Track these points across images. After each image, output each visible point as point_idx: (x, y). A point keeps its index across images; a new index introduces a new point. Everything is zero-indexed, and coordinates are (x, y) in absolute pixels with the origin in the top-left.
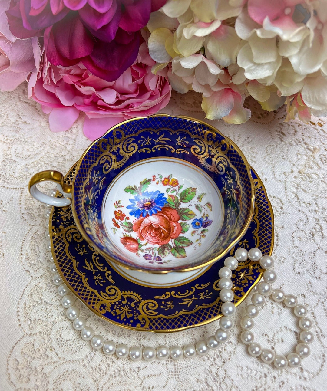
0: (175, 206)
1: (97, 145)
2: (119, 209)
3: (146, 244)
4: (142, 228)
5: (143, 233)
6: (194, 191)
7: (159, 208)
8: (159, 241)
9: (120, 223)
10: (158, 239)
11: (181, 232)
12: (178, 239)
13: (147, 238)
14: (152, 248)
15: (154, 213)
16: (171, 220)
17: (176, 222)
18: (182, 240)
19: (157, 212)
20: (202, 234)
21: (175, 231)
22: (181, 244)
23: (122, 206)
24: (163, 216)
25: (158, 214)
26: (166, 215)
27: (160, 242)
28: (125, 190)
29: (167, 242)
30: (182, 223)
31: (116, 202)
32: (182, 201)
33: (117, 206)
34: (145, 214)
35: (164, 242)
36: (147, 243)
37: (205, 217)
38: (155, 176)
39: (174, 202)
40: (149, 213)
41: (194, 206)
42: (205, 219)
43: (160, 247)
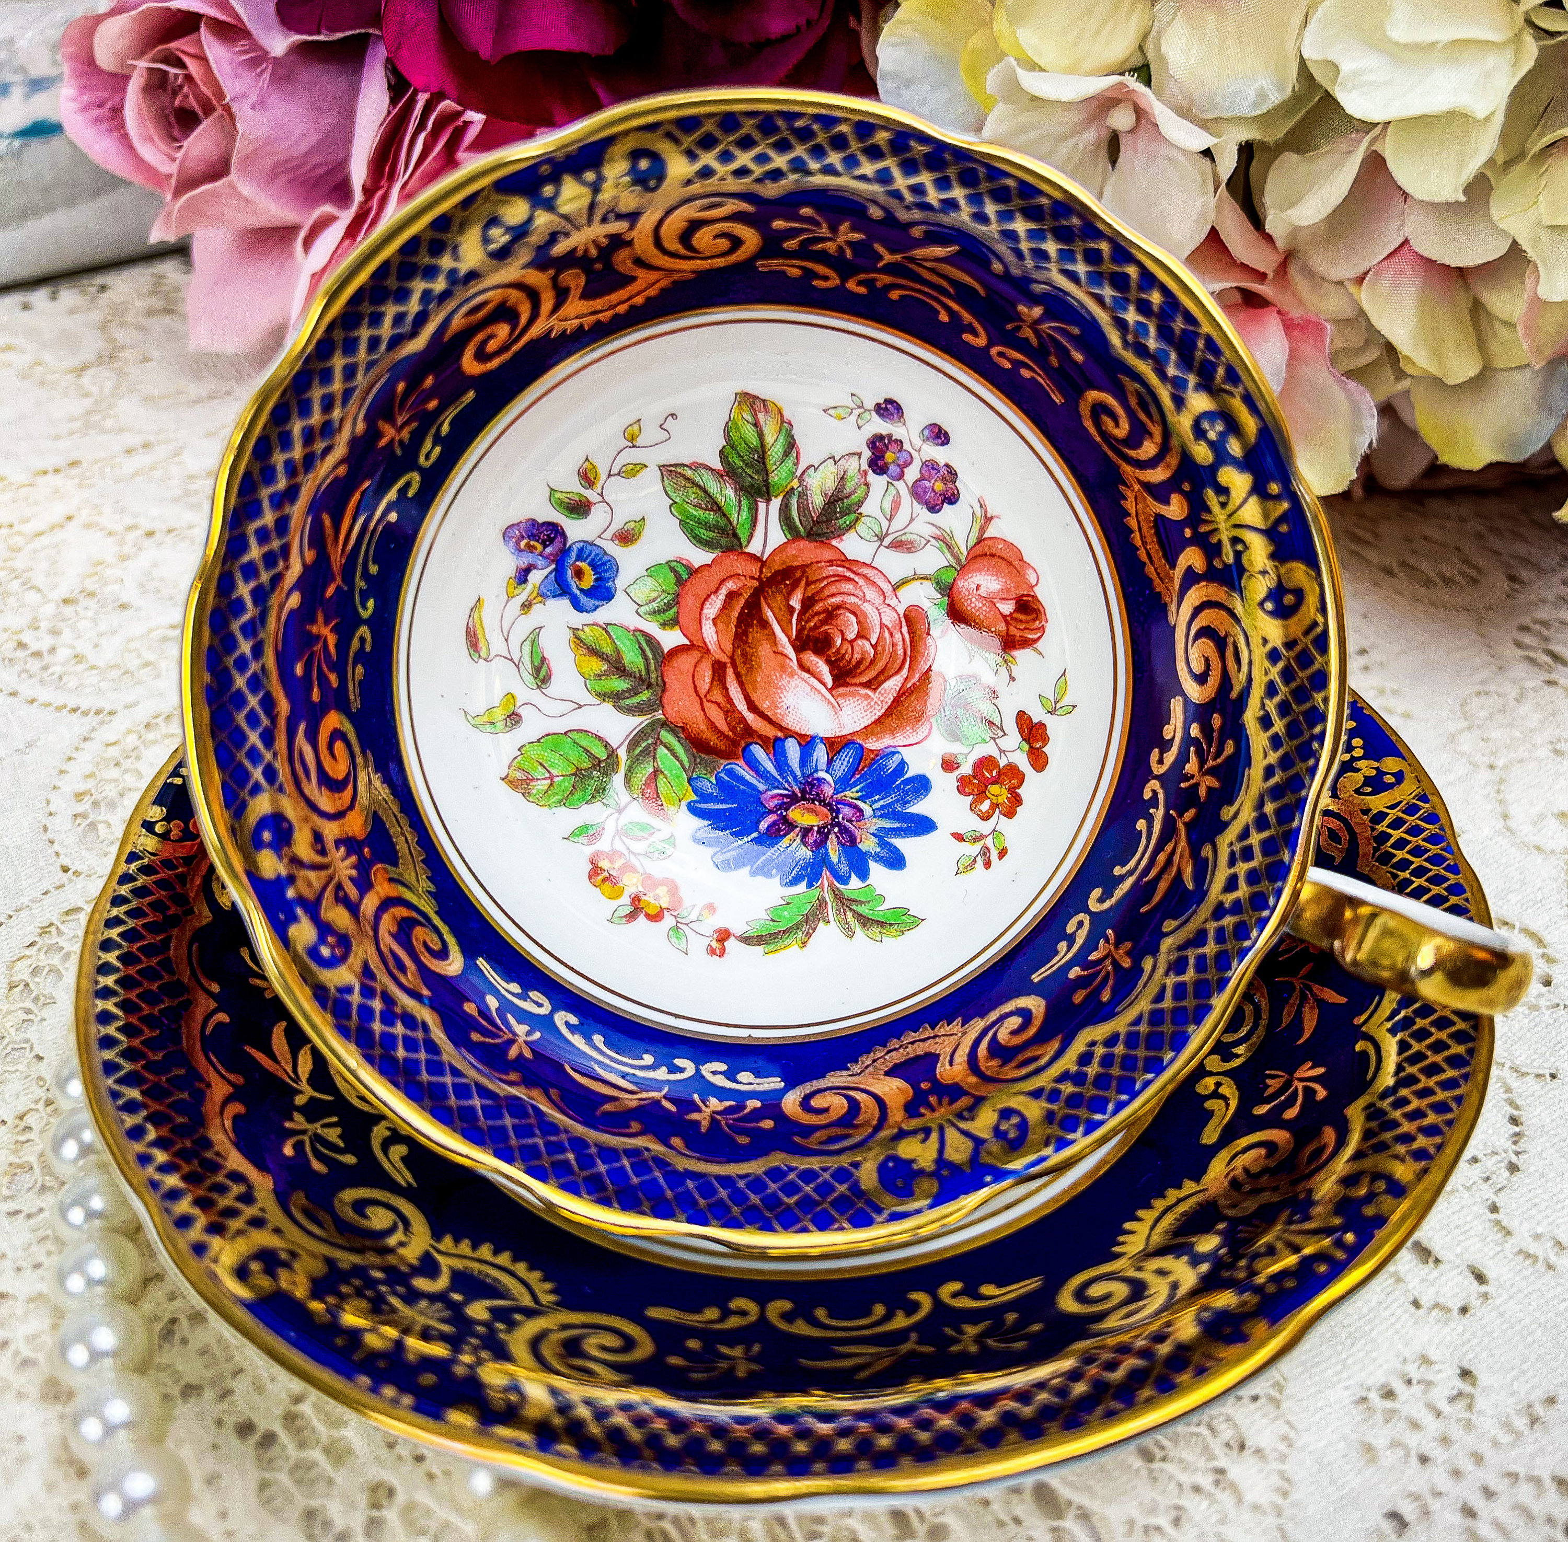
0: (658, 741)
1: (1060, 1133)
2: (985, 827)
3: (904, 582)
4: (893, 685)
5: (900, 652)
6: (519, 775)
7: (753, 764)
8: (832, 570)
9: (1004, 743)
10: (833, 589)
11: (693, 572)
12: (723, 542)
13: (889, 618)
14: (887, 541)
15: (792, 749)
16: (719, 670)
17: (695, 646)
18: (708, 527)
19: (775, 747)
20: (591, 495)
21: (723, 592)
22: (720, 500)
23: (959, 837)
24: (752, 707)
25: (770, 732)
26: (729, 710)
27: (831, 563)
28: (917, 921)
29: (792, 550)
30: (664, 625)
31: (987, 864)
32: (612, 754)
33: (989, 842)
34: (843, 764)
35: (806, 552)
36: (896, 588)
37: (529, 587)
38: (712, 952)
39: (657, 772)
40: (820, 754)
41: (554, 688)
42: (536, 577)
43: (840, 533)
